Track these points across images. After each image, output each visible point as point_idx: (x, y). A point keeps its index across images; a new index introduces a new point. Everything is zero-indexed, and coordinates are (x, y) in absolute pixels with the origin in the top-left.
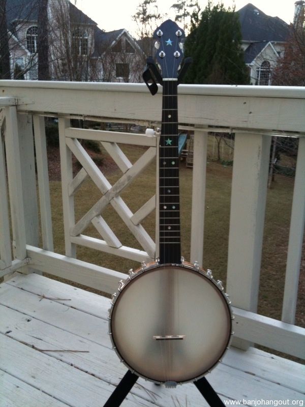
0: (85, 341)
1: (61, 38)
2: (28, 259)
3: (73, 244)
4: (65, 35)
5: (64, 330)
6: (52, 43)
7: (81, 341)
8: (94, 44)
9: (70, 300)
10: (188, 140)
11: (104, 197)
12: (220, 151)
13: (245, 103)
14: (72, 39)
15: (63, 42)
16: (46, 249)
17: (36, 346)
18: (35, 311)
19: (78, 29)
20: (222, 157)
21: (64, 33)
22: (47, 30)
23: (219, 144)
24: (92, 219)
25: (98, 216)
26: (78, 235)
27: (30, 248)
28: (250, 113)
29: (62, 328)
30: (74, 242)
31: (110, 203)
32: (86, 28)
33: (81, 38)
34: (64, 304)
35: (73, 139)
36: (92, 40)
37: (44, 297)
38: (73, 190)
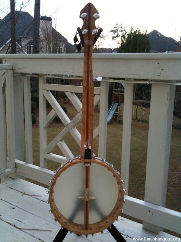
0: (50, 223)
1: (47, 47)
2: (16, 168)
3: (45, 159)
4: (49, 45)
5: (36, 216)
6: (41, 49)
7: (47, 223)
8: (65, 51)
9: (42, 196)
10: (118, 107)
11: (65, 128)
12: (137, 113)
13: (159, 63)
14: (53, 47)
15: (47, 49)
16: (28, 163)
17: (16, 226)
18: (18, 203)
19: (57, 43)
20: (139, 117)
21: (48, 44)
22: (38, 42)
23: (137, 109)
24: (58, 142)
25: (61, 140)
26: (49, 153)
27: (18, 161)
28: (162, 70)
29: (35, 214)
30: (46, 158)
31: (69, 132)
32: (61, 42)
33: (58, 47)
34: (37, 199)
35: (47, 90)
36: (64, 48)
37: (25, 194)
38: (46, 124)
